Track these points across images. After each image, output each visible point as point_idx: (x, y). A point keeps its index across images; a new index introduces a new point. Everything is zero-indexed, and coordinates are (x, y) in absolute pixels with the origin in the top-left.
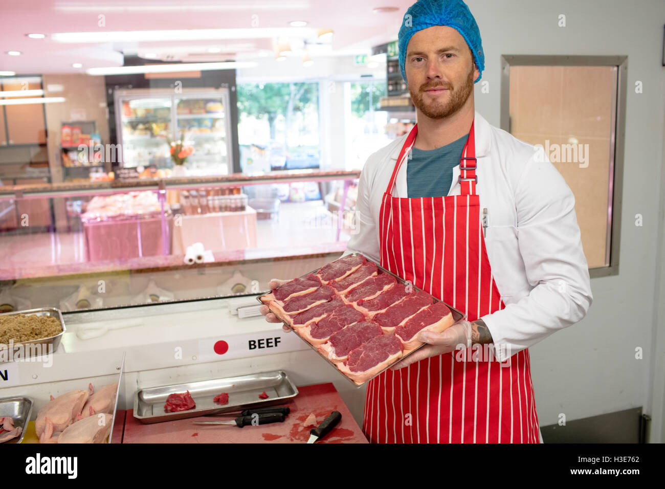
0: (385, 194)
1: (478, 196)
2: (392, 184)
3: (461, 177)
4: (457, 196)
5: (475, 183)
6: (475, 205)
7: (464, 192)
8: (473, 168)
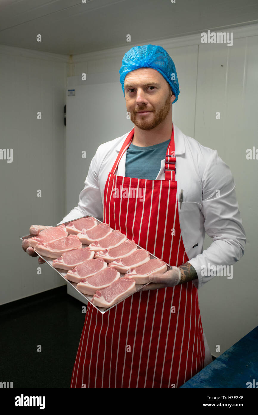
0: (110, 173)
1: (176, 182)
2: (115, 168)
3: (166, 168)
4: (163, 181)
5: (175, 173)
6: (174, 188)
7: (167, 179)
8: (173, 163)
